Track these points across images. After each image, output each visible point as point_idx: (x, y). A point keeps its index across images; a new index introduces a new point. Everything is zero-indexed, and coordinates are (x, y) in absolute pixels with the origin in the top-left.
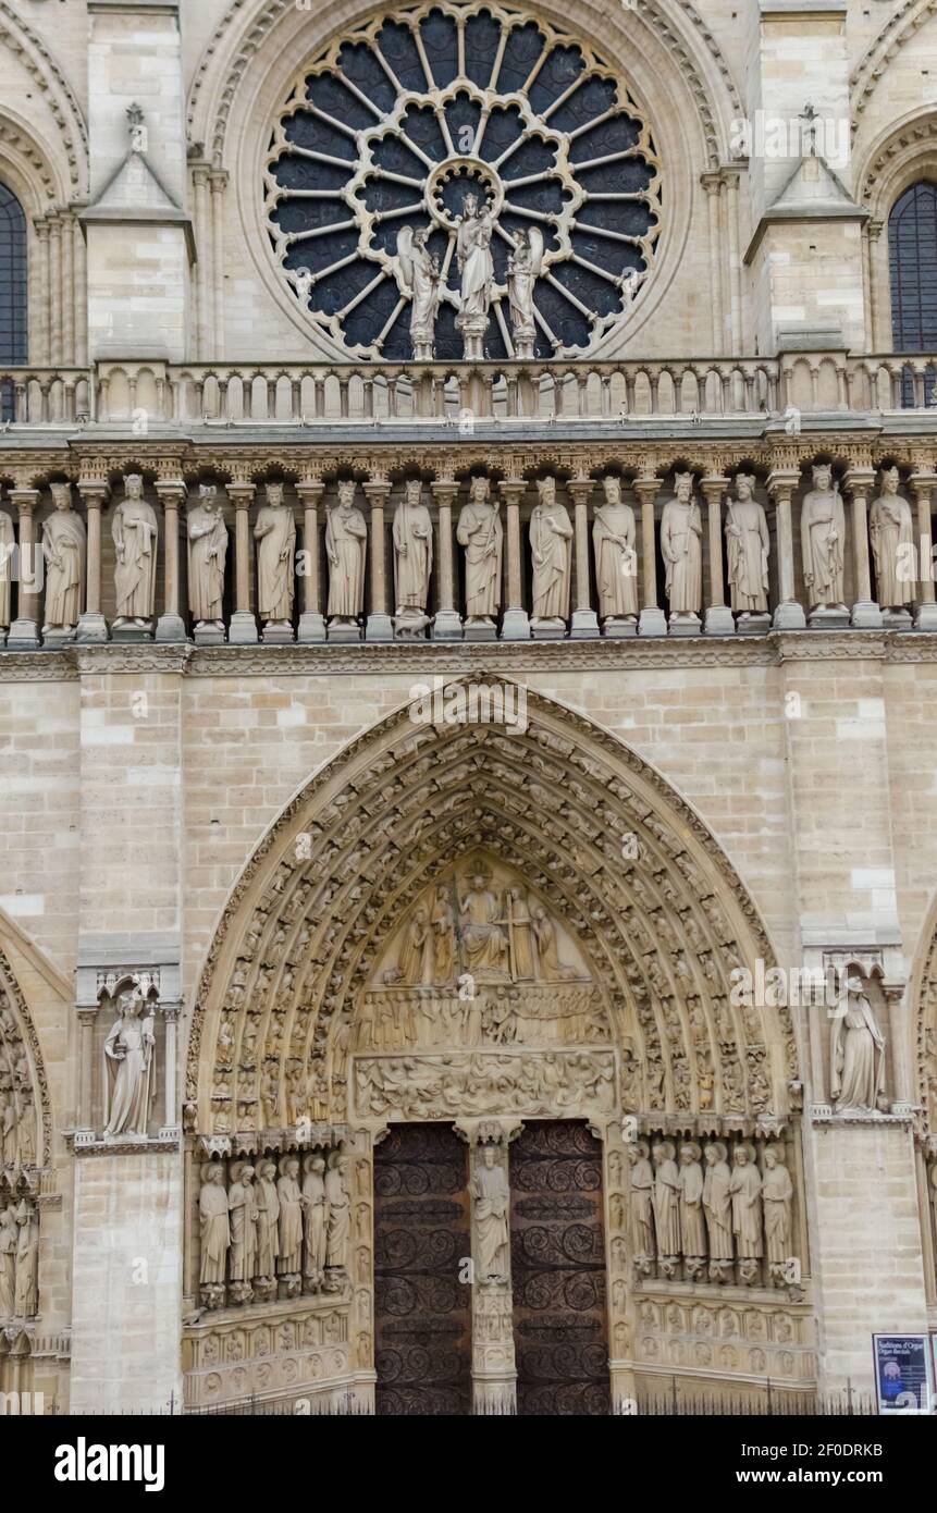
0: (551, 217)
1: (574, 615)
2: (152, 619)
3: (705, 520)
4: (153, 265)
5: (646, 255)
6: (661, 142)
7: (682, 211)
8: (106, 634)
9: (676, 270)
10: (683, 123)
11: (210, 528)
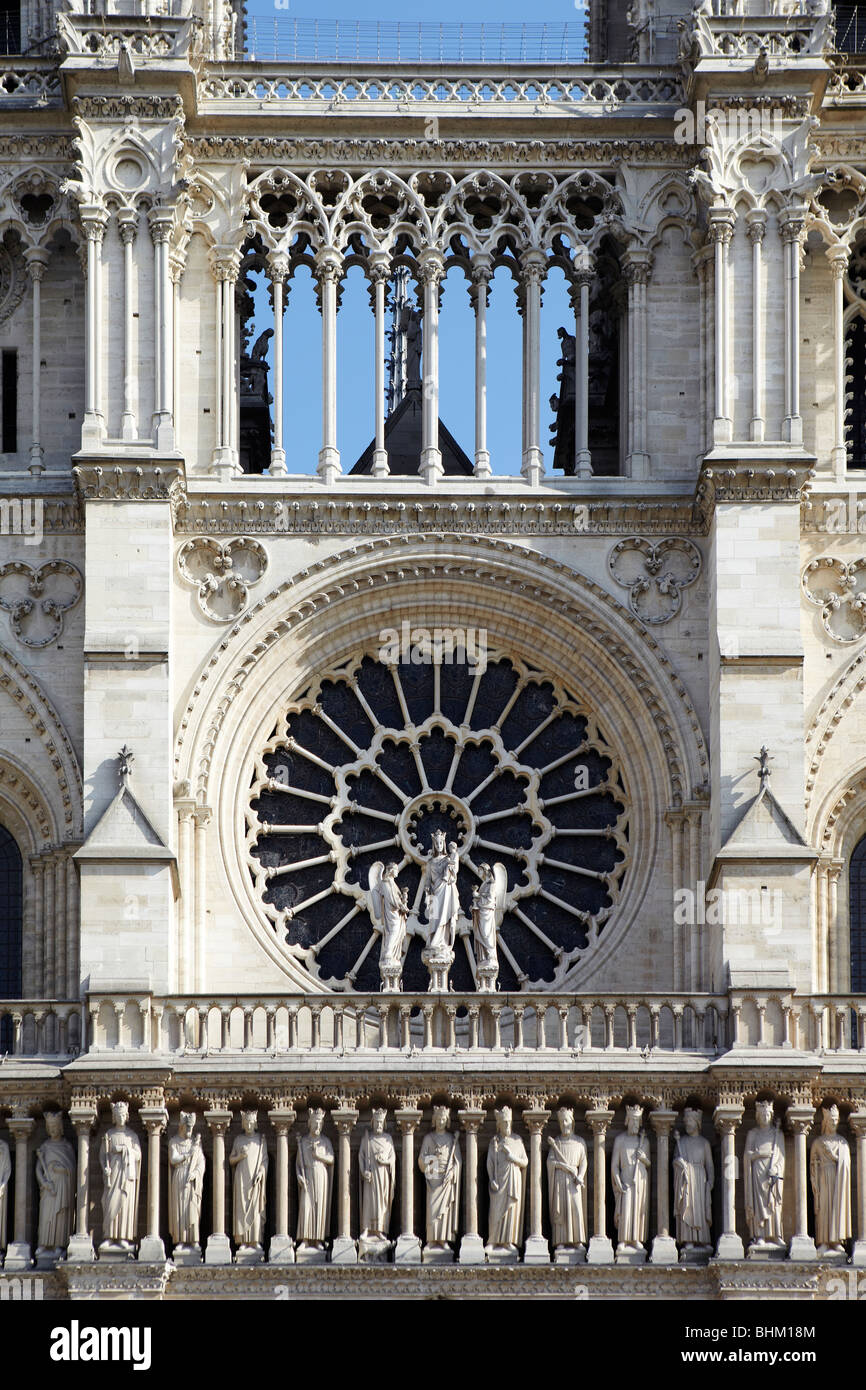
0: (521, 852)
1: (528, 1242)
2: (136, 1241)
3: (653, 1153)
4: (142, 901)
5: (612, 890)
6: (629, 779)
7: (647, 847)
8: (94, 1255)
9: (640, 906)
10: (649, 760)
11: (189, 1154)
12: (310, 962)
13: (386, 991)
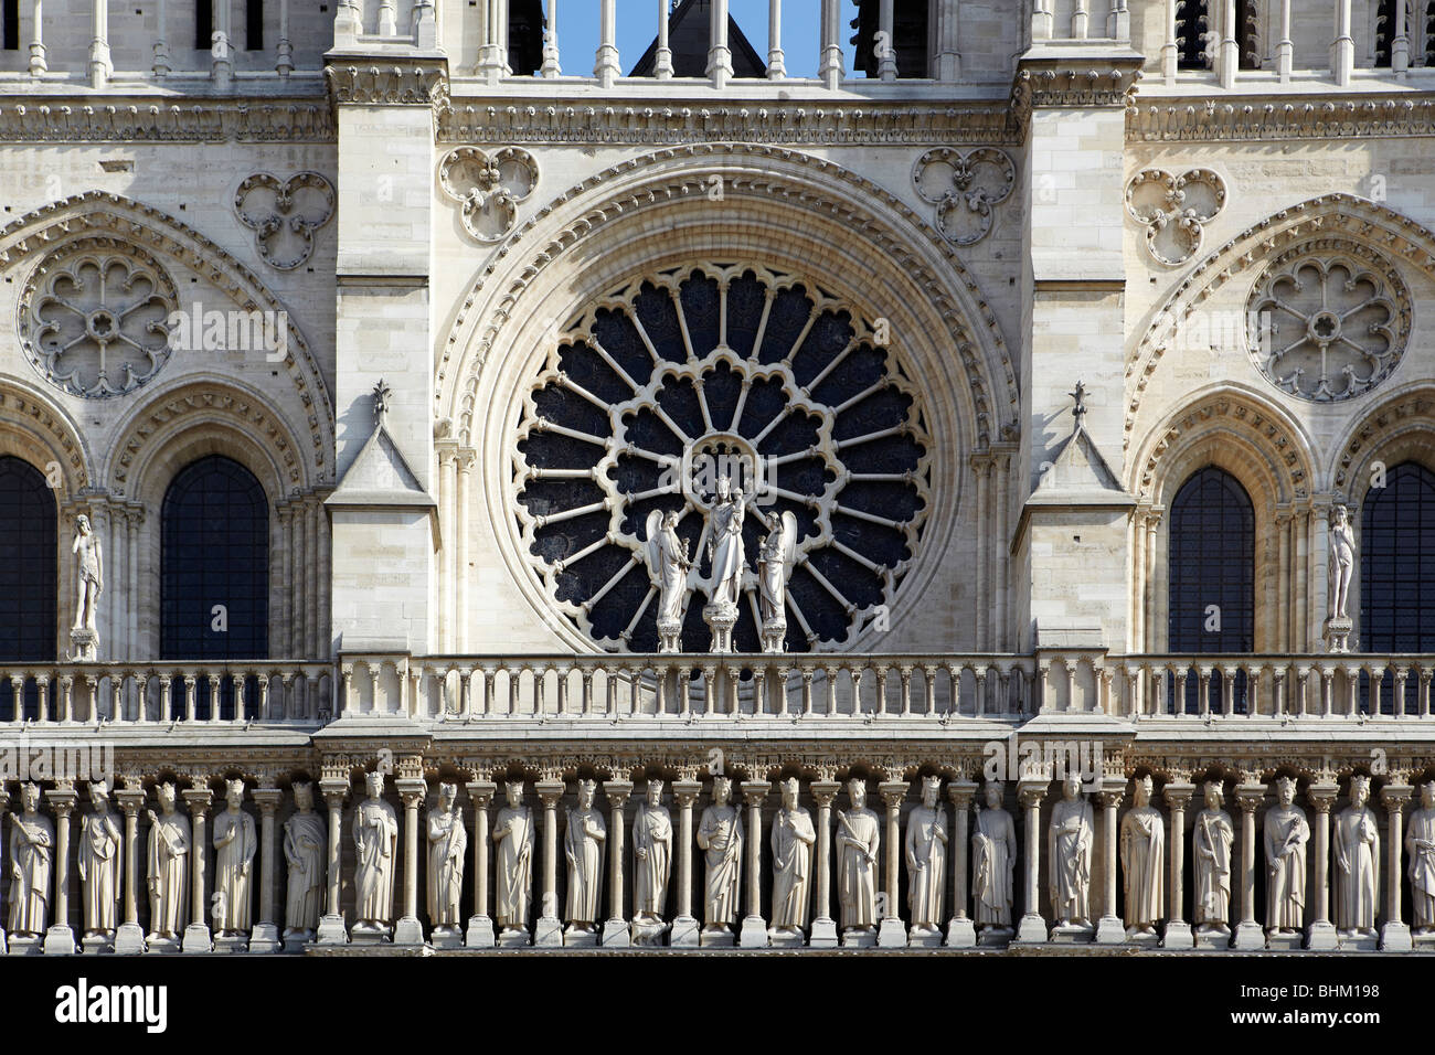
0: (813, 499)
2: (392, 923)
3: (951, 828)
4: (399, 552)
5: (911, 542)
6: (931, 419)
7: (950, 492)
8: (346, 937)
9: (940, 559)
10: (954, 398)
11: (449, 829)
12: (582, 620)
13: (663, 652)
